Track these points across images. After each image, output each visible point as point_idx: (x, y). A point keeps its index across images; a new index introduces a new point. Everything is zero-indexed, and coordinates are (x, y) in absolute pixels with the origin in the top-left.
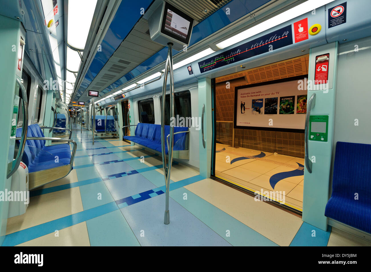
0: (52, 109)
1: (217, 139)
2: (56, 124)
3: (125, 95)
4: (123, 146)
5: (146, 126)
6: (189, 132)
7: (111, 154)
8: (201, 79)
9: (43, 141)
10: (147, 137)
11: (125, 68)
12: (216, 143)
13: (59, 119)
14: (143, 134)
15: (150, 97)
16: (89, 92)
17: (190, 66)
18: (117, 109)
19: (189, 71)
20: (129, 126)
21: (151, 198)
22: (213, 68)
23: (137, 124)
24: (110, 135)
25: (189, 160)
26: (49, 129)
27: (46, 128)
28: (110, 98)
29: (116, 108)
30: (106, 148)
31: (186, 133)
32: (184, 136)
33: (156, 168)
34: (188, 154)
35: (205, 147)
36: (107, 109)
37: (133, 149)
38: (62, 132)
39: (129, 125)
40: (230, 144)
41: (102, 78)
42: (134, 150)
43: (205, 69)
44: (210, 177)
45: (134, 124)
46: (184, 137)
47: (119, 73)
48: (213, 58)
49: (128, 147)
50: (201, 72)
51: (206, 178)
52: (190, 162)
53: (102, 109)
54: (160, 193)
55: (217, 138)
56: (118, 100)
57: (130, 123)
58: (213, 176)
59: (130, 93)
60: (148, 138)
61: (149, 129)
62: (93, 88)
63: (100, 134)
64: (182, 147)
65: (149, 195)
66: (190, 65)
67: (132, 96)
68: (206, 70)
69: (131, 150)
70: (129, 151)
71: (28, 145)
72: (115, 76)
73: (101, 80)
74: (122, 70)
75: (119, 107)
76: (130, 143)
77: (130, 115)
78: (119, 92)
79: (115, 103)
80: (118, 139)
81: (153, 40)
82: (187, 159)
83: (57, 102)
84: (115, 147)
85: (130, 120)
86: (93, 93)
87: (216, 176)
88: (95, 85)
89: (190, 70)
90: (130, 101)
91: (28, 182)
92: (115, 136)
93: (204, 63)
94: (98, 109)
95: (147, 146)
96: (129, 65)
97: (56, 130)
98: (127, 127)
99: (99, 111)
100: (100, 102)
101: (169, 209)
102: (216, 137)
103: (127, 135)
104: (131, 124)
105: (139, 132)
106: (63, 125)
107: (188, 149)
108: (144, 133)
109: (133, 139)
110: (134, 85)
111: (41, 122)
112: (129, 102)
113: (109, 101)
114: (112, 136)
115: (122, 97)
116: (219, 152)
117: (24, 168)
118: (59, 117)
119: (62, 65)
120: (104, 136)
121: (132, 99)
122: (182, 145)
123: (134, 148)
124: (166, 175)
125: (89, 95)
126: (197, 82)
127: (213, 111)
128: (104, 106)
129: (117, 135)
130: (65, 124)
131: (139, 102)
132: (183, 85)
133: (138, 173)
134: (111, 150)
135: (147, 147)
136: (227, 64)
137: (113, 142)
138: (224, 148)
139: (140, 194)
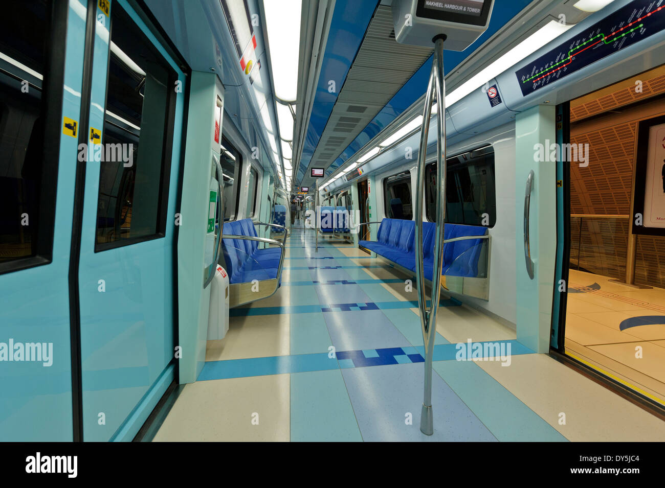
0: (269, 198)
1: (572, 260)
2: (274, 219)
3: (362, 170)
4: (359, 258)
5: (396, 223)
6: (488, 239)
7: (339, 269)
8: (524, 111)
9: (255, 243)
10: (397, 244)
11: (358, 120)
12: (570, 270)
13: (277, 213)
14: (390, 238)
15: (405, 168)
16: (312, 170)
17: (495, 87)
18: (351, 194)
19: (490, 99)
20: (369, 224)
21: (397, 365)
22: (563, 74)
23: (381, 221)
24: (341, 238)
25: (488, 301)
26: (264, 226)
27: (262, 224)
28: (341, 177)
29: (349, 193)
30: (332, 258)
31: (482, 240)
32: (475, 246)
33: (412, 305)
34: (485, 288)
35: (532, 276)
36: (337, 195)
37: (375, 265)
38: (281, 232)
39: (368, 221)
40: (618, 275)
41: (326, 145)
42: (376, 267)
43: (537, 82)
44: (548, 352)
45: (376, 221)
46: (475, 248)
47: (349, 131)
48: (564, 48)
49: (367, 260)
50: (525, 94)
51: (535, 353)
52: (491, 307)
53: (332, 197)
54: (416, 358)
55: (571, 255)
56: (353, 181)
57: (370, 218)
58: (557, 350)
59: (369, 167)
60: (399, 247)
61: (401, 230)
62: (317, 163)
63: (329, 236)
64: (471, 271)
65: (395, 357)
66: (495, 83)
67: (373, 171)
68: (541, 83)
69: (371, 265)
70: (367, 266)
71: (235, 247)
72: (344, 138)
73: (326, 149)
74: (354, 126)
75: (354, 191)
76: (369, 253)
77: (369, 205)
78: (353, 166)
79: (348, 186)
80: (352, 245)
81: (400, 43)
82: (481, 298)
83: (276, 189)
84: (346, 258)
85: (370, 213)
86: (318, 172)
87: (566, 353)
88: (319, 158)
89: (493, 95)
90: (370, 180)
91: (228, 297)
92: (348, 240)
93: (535, 67)
94: (326, 197)
95: (397, 261)
96: (365, 113)
97: (273, 227)
98: (366, 225)
99: (327, 199)
100: (328, 185)
101: (432, 403)
102: (569, 254)
103: (365, 239)
104: (371, 220)
105: (384, 235)
106: (282, 221)
107: (485, 276)
108: (393, 238)
109: (375, 247)
110: (376, 150)
111: (256, 216)
112: (368, 182)
113: (339, 183)
114: (344, 240)
115: (358, 175)
116: (578, 291)
117: (224, 277)
118: (278, 210)
119: (275, 133)
120: (333, 239)
121: (373, 176)
122: (470, 266)
123: (376, 263)
124: (426, 328)
125: (312, 176)
126: (512, 122)
127: (561, 188)
128: (333, 192)
129: (351, 238)
130: (285, 220)
131: (385, 181)
132: (476, 135)
133: (379, 309)
134: (340, 263)
135: (396, 263)
136: (616, 49)
137: (344, 250)
138: (596, 284)
139: (378, 351)
